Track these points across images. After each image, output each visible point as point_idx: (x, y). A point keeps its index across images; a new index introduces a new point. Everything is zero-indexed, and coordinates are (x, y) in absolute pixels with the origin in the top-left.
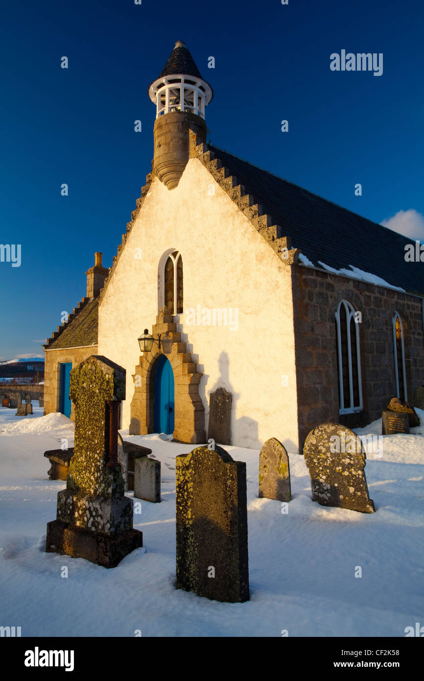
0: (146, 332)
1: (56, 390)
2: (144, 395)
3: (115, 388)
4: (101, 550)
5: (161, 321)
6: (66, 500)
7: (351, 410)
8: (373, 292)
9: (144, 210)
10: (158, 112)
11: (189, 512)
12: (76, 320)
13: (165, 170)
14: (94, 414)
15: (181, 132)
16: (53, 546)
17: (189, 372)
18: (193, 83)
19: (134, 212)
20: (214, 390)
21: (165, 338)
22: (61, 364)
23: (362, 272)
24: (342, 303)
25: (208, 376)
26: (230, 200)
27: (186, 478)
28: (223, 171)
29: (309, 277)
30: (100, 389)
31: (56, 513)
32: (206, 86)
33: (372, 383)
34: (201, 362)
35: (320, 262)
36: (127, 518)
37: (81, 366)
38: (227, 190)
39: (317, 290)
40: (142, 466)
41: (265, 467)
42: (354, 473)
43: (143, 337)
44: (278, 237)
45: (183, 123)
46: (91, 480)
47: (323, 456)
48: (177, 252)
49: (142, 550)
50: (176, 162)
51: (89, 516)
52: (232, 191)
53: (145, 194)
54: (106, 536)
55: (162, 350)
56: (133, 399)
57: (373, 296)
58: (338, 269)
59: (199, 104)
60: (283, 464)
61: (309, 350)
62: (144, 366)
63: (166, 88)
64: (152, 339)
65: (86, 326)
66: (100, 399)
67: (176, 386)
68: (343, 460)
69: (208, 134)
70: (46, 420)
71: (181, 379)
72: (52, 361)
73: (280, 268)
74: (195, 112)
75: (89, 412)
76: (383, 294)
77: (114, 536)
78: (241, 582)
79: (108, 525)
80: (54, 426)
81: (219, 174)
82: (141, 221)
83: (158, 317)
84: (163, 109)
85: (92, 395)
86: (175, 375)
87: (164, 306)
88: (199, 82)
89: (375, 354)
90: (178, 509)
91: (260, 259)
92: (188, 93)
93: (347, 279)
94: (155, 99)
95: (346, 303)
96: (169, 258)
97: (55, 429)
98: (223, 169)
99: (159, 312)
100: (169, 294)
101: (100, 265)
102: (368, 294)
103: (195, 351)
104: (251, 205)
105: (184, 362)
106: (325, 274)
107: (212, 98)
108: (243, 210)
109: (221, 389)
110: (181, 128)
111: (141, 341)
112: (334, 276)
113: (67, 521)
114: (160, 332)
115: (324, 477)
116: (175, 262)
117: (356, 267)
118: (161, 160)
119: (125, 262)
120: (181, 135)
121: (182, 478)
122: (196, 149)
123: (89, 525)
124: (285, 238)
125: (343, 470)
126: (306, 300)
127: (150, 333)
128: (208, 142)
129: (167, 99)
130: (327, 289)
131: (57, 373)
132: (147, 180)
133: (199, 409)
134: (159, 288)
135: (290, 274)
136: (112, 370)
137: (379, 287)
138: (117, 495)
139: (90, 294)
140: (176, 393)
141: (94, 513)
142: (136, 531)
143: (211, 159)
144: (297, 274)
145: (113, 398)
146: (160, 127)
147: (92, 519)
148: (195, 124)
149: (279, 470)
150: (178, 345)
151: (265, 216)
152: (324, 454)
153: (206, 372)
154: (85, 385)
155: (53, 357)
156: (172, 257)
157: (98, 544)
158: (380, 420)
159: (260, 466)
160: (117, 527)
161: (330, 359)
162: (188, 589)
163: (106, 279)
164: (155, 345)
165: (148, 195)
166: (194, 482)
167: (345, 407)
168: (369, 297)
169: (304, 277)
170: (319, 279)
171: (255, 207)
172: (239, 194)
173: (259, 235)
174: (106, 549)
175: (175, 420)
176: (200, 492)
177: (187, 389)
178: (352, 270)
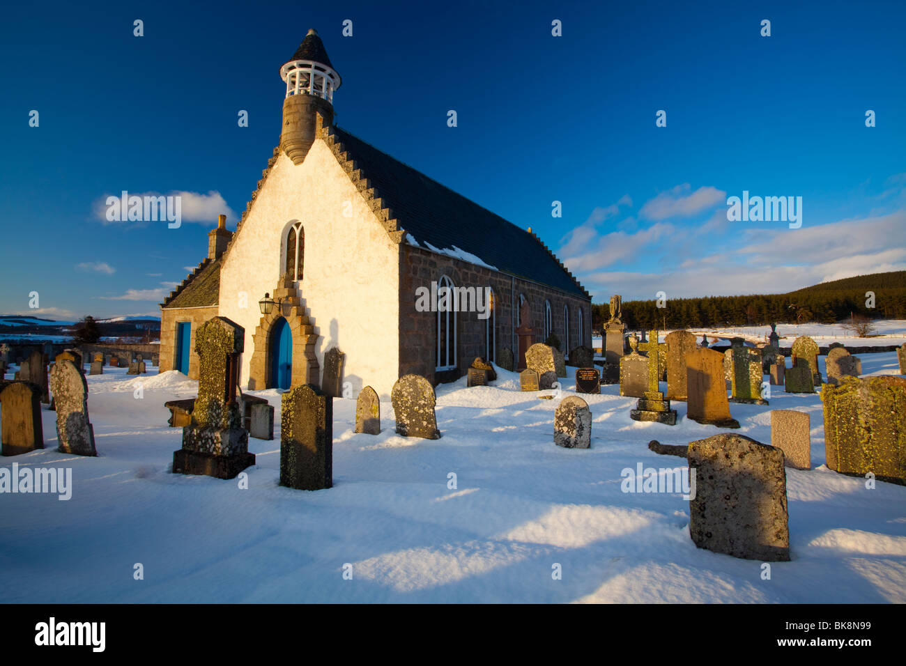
0: (267, 295)
1: (173, 348)
2: (264, 354)
3: (235, 343)
4: (221, 468)
5: (282, 286)
6: (191, 432)
7: (446, 368)
8: (471, 270)
9: (270, 181)
10: (288, 92)
11: (291, 433)
12: (196, 280)
13: (292, 147)
14: (217, 364)
15: (310, 113)
16: (179, 469)
17: (306, 334)
18: (323, 70)
19: (259, 182)
20: (329, 350)
21: (285, 302)
22: (179, 323)
23: (463, 252)
24: (443, 278)
25: (324, 337)
26: (350, 181)
27: (289, 408)
28: (345, 155)
29: (415, 254)
30: (222, 344)
31: (181, 444)
32: (335, 74)
33: (465, 346)
34: (317, 324)
35: (425, 242)
36: (243, 444)
37: (206, 325)
38: (348, 172)
39: (422, 265)
40: (258, 410)
41: (361, 409)
42: (427, 411)
43: (264, 300)
44: (390, 219)
45: (311, 105)
46: (213, 416)
47: (405, 399)
48: (300, 223)
49: (255, 467)
50: (303, 140)
51: (211, 443)
52: (352, 173)
53: (271, 166)
54: (226, 457)
55: (282, 313)
56: (253, 358)
57: (470, 272)
58: (441, 249)
59: (328, 89)
60: (375, 406)
61: (411, 316)
62: (264, 327)
63: (297, 71)
64: (272, 303)
65: (206, 286)
66: (223, 352)
67: (293, 346)
68: (420, 402)
69: (335, 117)
70: (162, 378)
71: (299, 339)
72: (169, 320)
73: (389, 245)
74: (323, 97)
75: (212, 362)
76: (479, 272)
77: (232, 457)
78: (326, 477)
79: (227, 449)
80: (171, 383)
81: (341, 157)
82: (266, 191)
83: (279, 282)
84: (293, 90)
85: (215, 349)
86: (293, 336)
87: (285, 273)
88: (329, 70)
89: (469, 321)
90: (282, 431)
91: (374, 236)
92: (318, 78)
93: (448, 258)
94: (286, 78)
95: (446, 278)
96: (292, 228)
97: (172, 385)
98: (345, 152)
99: (281, 277)
100: (291, 261)
101: (224, 227)
102: (466, 271)
103: (313, 315)
104: (368, 188)
105: (302, 324)
106: (429, 253)
107: (340, 85)
108: (361, 192)
109: (335, 349)
110: (309, 109)
111: (262, 304)
112: (436, 255)
113: (192, 449)
114: (280, 296)
115: (405, 415)
116: (297, 232)
117: (458, 247)
118: (289, 137)
119: (249, 228)
120: (309, 117)
121: (286, 409)
122: (322, 131)
123: (211, 450)
124: (395, 220)
125: (420, 409)
126: (411, 274)
127: (271, 296)
128: (334, 124)
129: (297, 80)
130: (430, 265)
131: (174, 332)
132: (275, 152)
133: (314, 366)
134: (281, 255)
135: (398, 251)
136: (233, 329)
137: (476, 266)
138: (235, 427)
139: (212, 256)
140: (293, 352)
141: (215, 441)
142: (250, 454)
143: (335, 142)
144: (404, 252)
145: (233, 351)
146: (289, 106)
147: (213, 445)
148: (323, 108)
149: (372, 411)
150: (297, 308)
151: (380, 199)
152: (406, 397)
153: (321, 334)
154: (209, 340)
155: (171, 316)
156: (295, 228)
157: (219, 464)
158: (467, 376)
159: (357, 408)
160: (235, 450)
161: (429, 325)
162: (288, 486)
163: (229, 243)
164: (276, 308)
165: (275, 167)
166: (295, 411)
167: (441, 366)
168: (467, 273)
169: (410, 254)
170: (424, 257)
171: (371, 191)
172: (358, 177)
173: (373, 216)
174: (225, 466)
175: (292, 376)
176: (299, 417)
177: (304, 348)
178: (454, 250)
